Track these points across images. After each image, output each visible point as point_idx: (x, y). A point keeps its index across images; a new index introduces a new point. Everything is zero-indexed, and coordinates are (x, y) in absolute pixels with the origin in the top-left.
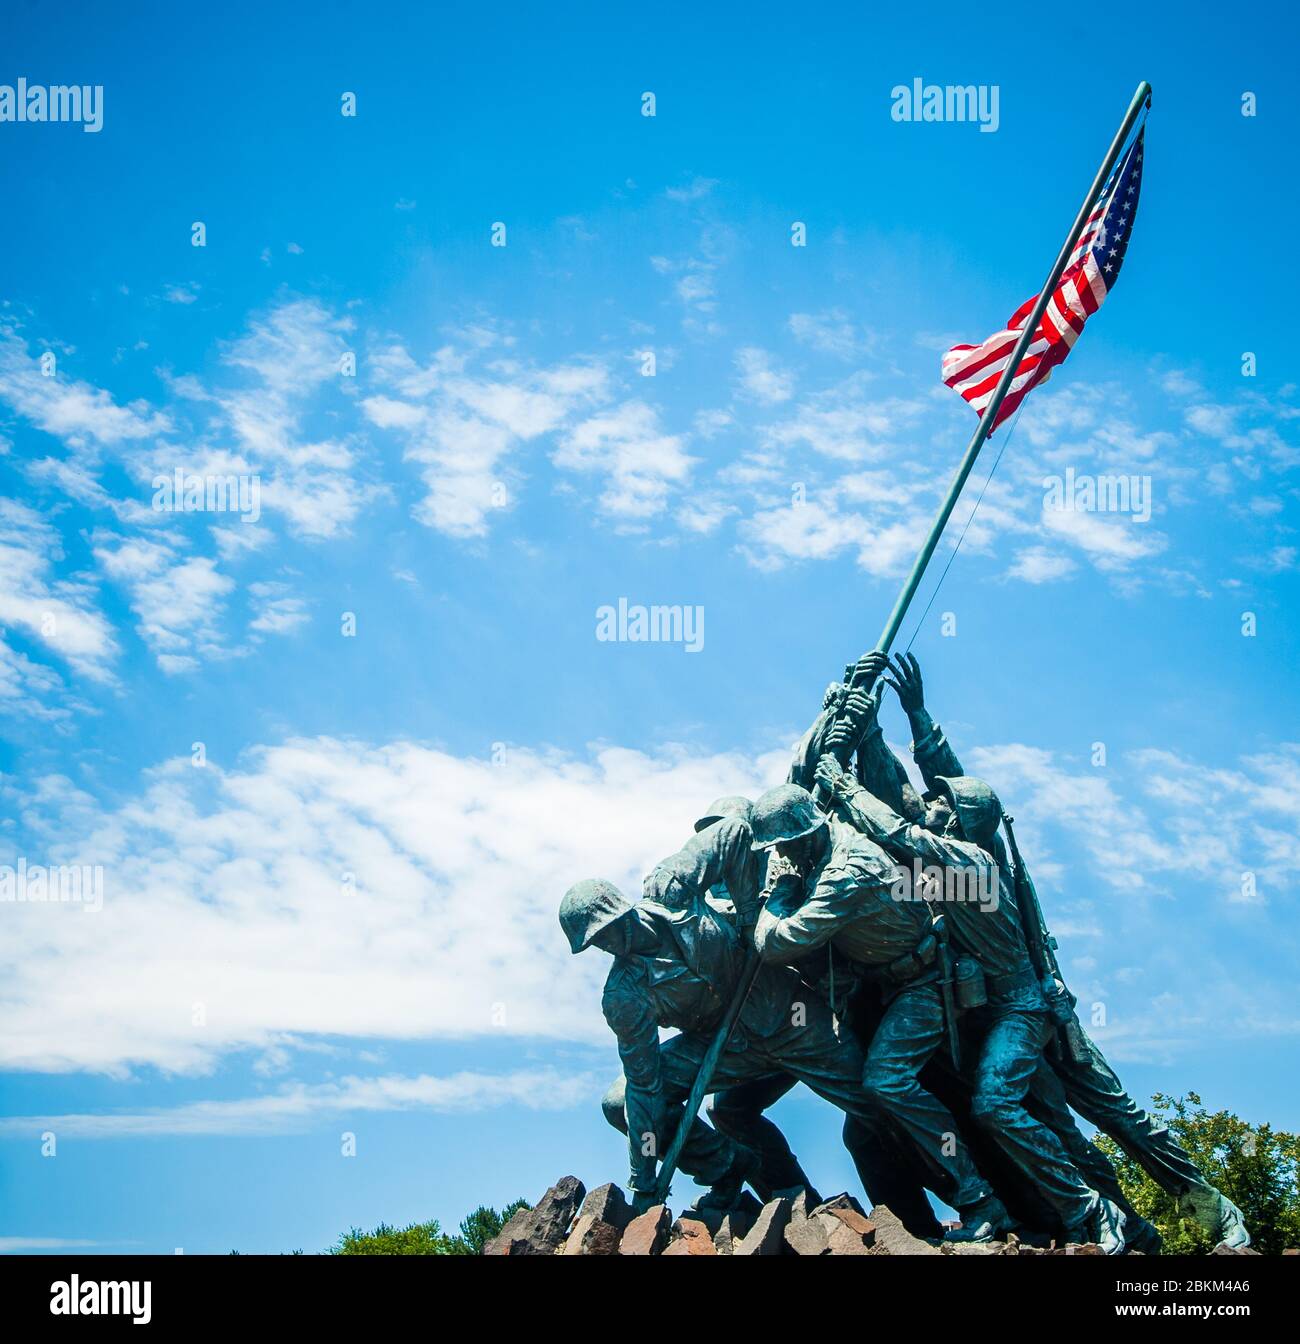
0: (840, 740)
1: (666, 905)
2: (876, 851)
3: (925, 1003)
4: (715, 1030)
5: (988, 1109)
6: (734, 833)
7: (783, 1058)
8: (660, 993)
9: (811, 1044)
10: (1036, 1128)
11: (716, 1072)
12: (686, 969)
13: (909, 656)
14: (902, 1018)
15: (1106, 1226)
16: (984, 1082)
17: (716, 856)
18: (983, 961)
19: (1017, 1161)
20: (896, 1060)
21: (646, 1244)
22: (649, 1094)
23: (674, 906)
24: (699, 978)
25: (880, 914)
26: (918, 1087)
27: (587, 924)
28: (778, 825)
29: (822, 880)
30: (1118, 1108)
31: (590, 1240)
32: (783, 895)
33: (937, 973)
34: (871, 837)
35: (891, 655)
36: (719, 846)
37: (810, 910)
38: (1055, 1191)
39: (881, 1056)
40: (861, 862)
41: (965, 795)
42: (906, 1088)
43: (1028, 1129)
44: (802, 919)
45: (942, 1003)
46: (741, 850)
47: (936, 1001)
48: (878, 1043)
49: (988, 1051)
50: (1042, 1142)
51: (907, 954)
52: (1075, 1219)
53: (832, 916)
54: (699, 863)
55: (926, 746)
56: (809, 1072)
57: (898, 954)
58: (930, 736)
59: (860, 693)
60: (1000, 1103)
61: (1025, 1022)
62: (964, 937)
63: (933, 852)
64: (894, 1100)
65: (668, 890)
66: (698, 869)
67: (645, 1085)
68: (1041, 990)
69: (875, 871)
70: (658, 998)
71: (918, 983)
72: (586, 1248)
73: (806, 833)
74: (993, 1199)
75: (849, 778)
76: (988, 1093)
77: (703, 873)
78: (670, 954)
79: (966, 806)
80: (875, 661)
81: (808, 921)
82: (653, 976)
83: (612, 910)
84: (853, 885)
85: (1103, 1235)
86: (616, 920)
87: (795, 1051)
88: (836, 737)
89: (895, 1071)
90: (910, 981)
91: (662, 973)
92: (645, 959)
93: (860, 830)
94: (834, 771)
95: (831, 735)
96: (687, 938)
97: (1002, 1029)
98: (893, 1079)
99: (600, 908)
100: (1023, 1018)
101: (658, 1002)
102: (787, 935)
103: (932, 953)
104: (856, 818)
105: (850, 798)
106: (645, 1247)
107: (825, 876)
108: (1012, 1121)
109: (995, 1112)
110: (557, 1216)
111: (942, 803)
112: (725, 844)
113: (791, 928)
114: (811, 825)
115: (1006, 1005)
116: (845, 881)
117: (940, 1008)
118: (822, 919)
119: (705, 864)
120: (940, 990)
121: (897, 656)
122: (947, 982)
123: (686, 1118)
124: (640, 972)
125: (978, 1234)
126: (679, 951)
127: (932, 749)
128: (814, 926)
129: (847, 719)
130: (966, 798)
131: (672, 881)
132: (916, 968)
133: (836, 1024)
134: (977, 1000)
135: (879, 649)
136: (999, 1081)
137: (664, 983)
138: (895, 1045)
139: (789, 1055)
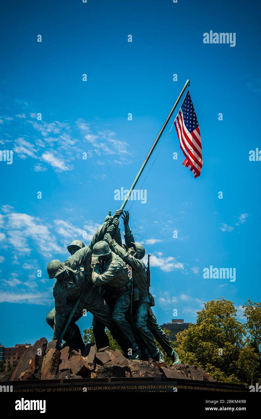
0: (111, 231)
1: (72, 268)
2: (122, 260)
3: (127, 299)
4: (76, 301)
5: (140, 327)
6: (88, 251)
7: (91, 309)
8: (69, 291)
9: (98, 306)
10: (149, 332)
11: (76, 312)
12: (75, 285)
13: (127, 211)
14: (122, 302)
15: (160, 357)
16: (139, 319)
17: (84, 257)
18: (139, 289)
19: (145, 340)
20: (121, 312)
21: (67, 357)
22: (62, 317)
23: (74, 269)
24: (78, 287)
25: (122, 276)
26: (125, 320)
27: (56, 272)
28: (101, 251)
29: (110, 266)
30: (157, 327)
31: (55, 355)
32: (98, 268)
33: (130, 291)
34: (120, 256)
35: (124, 210)
36: (84, 254)
37: (107, 273)
38: (151, 348)
39: (118, 311)
40: (120, 263)
41: (139, 248)
42: (123, 320)
43: (148, 332)
44: (105, 275)
45: (130, 299)
46: (89, 256)
47: (129, 298)
48: (117, 308)
49: (139, 312)
50: (150, 335)
51: (124, 286)
52: (155, 355)
53: (113, 275)
54: (80, 258)
55: (128, 234)
56: (97, 313)
57: (123, 286)
58: (129, 232)
59: (117, 219)
60: (143, 325)
61: (146, 305)
62: (136, 283)
63: (134, 262)
64: (120, 323)
65: (73, 264)
66: (80, 260)
67: (61, 314)
68: (149, 297)
69: (123, 265)
70: (68, 292)
71: (125, 293)
72: (54, 357)
73: (108, 254)
74: (138, 349)
75: (114, 241)
76: (140, 322)
77: (81, 261)
78: (72, 281)
79: (139, 251)
80: (121, 212)
81: (107, 276)
82: (68, 286)
83: (63, 269)
84: (118, 268)
85: (160, 359)
86: (64, 271)
87: (94, 308)
88: (110, 229)
89: (120, 315)
90: (123, 293)
91: (70, 286)
92: (67, 282)
93: (117, 254)
94: (110, 238)
95: (109, 229)
96: (77, 277)
97: (142, 306)
98: (120, 317)
99: (60, 268)
100: (146, 304)
101: (68, 293)
102: (101, 279)
103: (130, 286)
104: (116, 251)
105: (115, 246)
106: (66, 358)
107: (111, 265)
108: (145, 330)
109: (141, 327)
110: (44, 348)
111: (132, 249)
112: (86, 254)
113: (103, 277)
114: (108, 252)
115: (142, 300)
116: (116, 267)
117: (129, 300)
118: (110, 276)
119: (81, 259)
120: (130, 295)
121: (125, 211)
122: (132, 294)
123: (68, 323)
124: (65, 285)
125: (136, 358)
126: (74, 280)
127: (130, 235)
128: (108, 278)
129: (113, 225)
130: (139, 249)
131: (74, 262)
132: (126, 290)
133: (105, 302)
134: (138, 299)
135: (121, 209)
136: (142, 320)
137: (70, 288)
138: (121, 309)
139: (93, 309)
